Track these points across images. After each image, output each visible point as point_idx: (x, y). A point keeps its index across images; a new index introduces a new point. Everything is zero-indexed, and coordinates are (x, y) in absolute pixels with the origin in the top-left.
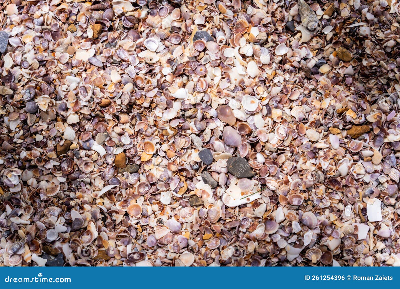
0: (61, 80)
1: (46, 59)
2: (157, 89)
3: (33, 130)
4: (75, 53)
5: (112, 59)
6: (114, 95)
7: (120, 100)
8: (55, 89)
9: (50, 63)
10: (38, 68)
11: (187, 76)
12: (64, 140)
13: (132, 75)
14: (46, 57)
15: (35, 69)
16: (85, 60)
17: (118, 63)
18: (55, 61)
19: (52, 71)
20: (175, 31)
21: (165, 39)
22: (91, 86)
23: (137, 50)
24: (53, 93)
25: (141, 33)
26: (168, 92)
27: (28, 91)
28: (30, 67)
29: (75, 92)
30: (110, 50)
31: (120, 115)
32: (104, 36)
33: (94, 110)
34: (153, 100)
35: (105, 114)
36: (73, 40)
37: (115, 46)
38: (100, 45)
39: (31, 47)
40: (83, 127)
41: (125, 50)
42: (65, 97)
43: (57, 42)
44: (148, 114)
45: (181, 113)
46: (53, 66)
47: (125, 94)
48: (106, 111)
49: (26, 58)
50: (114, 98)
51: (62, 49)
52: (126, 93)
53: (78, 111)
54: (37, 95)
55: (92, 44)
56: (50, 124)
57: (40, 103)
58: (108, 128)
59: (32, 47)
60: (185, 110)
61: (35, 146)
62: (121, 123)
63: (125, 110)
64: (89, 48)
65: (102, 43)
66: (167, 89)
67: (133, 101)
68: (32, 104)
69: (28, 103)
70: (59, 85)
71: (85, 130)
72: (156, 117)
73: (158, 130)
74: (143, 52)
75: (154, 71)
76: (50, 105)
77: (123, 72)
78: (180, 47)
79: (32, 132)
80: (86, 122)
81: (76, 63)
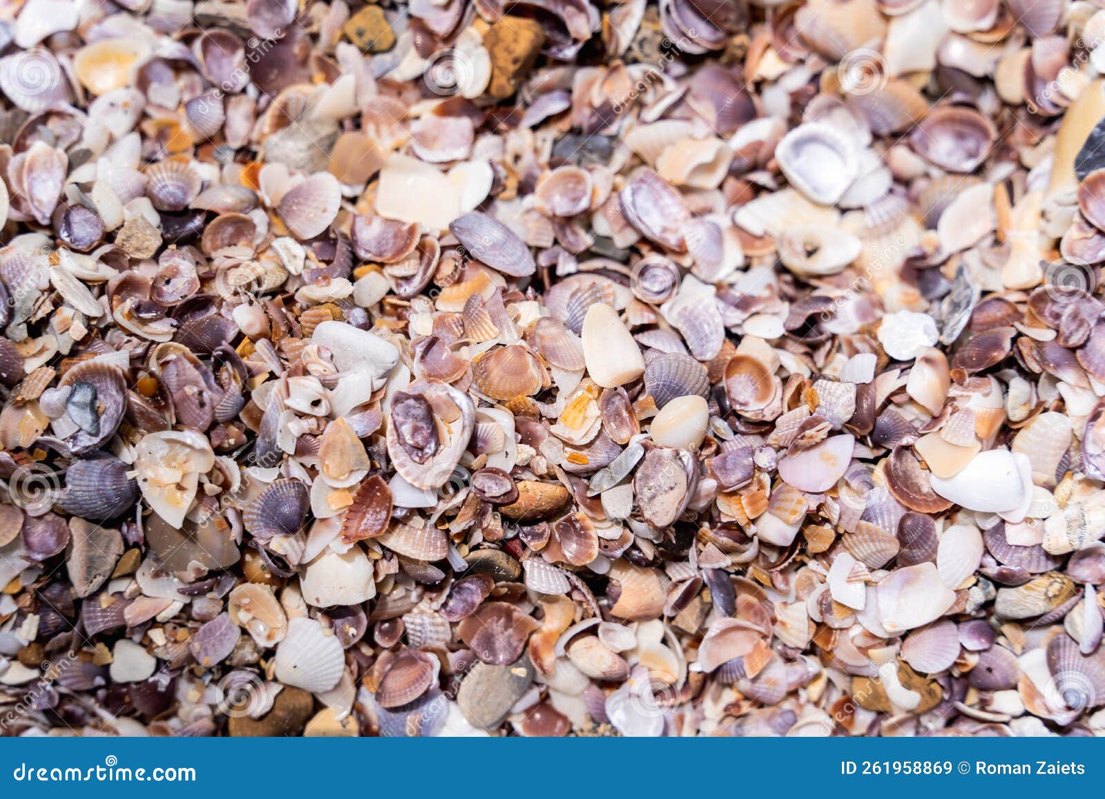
0: (288, 343)
1: (205, 202)
2: (849, 439)
3: (96, 620)
4: (375, 177)
5: (589, 227)
6: (593, 458)
7: (628, 489)
8: (247, 395)
9: (230, 230)
10: (156, 258)
11: (1032, 378)
12: (276, 689)
13: (704, 339)
14: (204, 187)
15: (134, 262)
16: (434, 223)
17: (620, 255)
18: (259, 217)
19: (235, 279)
20: (958, 97)
21: (895, 136)
22: (459, 396)
23: (732, 184)
24: (235, 419)
25: (759, 86)
26: (910, 462)
27: (83, 395)
28: (106, 248)
29: (361, 425)
30: (579, 180)
31: (615, 575)
32: (547, 90)
33: (466, 536)
34: (820, 507)
35: (528, 564)
36: (370, 98)
37: (607, 156)
38: (521, 139)
39: (121, 122)
40: (394, 620)
41: (667, 184)
42: (302, 450)
43: (276, 104)
44: (779, 580)
45: (978, 596)
46: (242, 252)
47: (659, 461)
48: (534, 545)
49: (85, 188)
50: (589, 474)
51: (302, 145)
52: (667, 453)
53: (374, 540)
54: (135, 425)
55: (478, 132)
56: (202, 593)
57: (149, 474)
58: (535, 638)
59: (127, 120)
60: (1003, 581)
61: (106, 704)
62: (617, 619)
63: (649, 553)
64: (460, 153)
65: (535, 128)
66: (908, 448)
67: (702, 504)
68: (103, 475)
69: (78, 464)
70: (273, 376)
71: (405, 639)
72: (826, 605)
73: (827, 673)
74: (765, 199)
75: (829, 327)
76: (212, 489)
77: (648, 318)
78: (980, 192)
79: (91, 631)
80: (414, 596)
81: (380, 241)
